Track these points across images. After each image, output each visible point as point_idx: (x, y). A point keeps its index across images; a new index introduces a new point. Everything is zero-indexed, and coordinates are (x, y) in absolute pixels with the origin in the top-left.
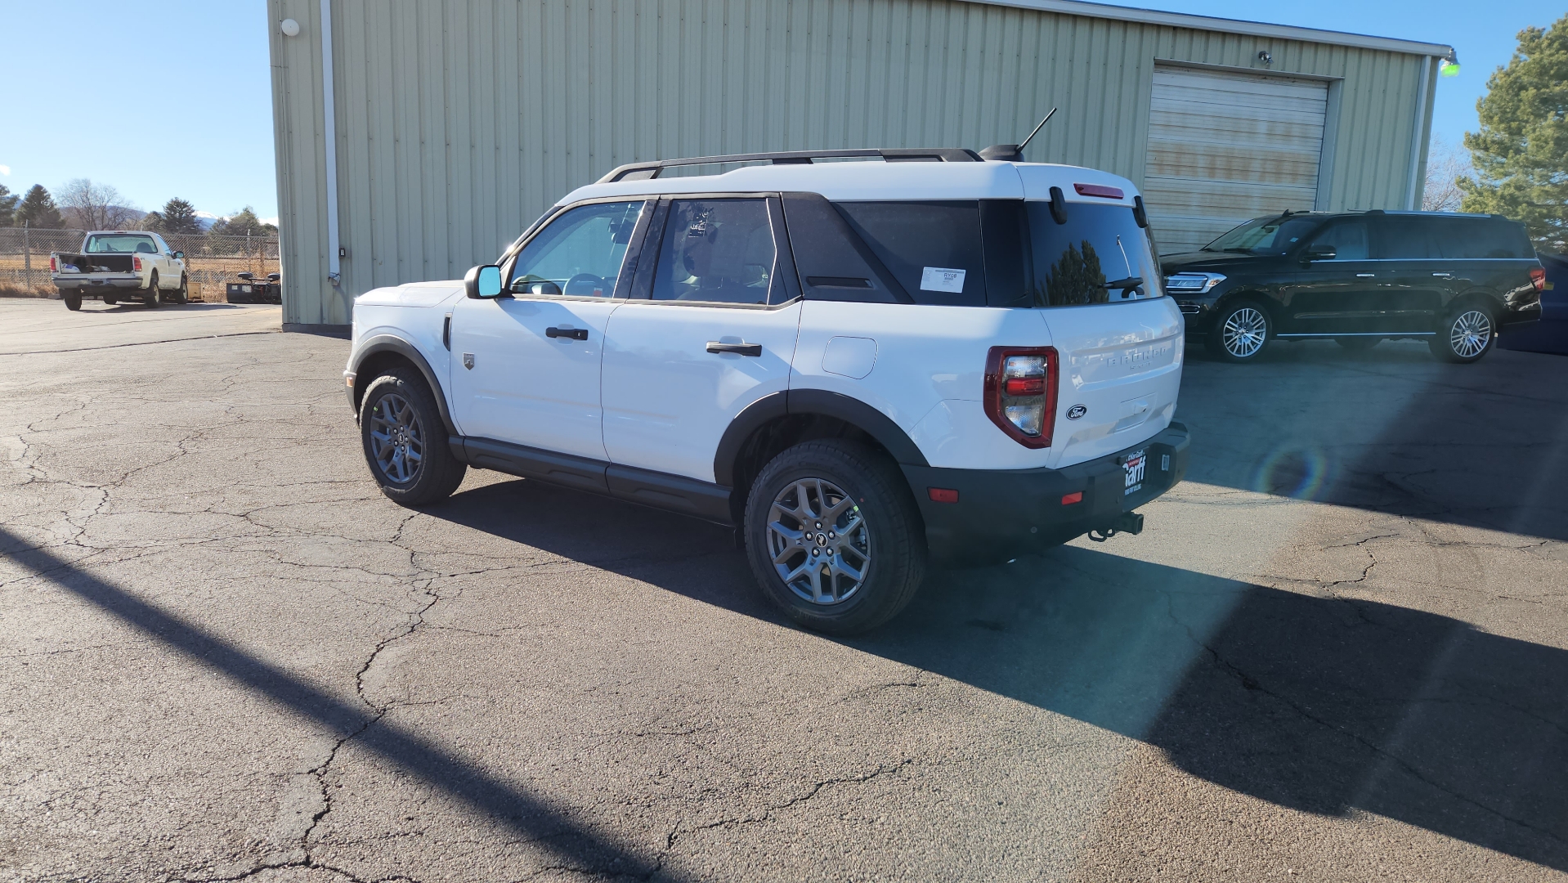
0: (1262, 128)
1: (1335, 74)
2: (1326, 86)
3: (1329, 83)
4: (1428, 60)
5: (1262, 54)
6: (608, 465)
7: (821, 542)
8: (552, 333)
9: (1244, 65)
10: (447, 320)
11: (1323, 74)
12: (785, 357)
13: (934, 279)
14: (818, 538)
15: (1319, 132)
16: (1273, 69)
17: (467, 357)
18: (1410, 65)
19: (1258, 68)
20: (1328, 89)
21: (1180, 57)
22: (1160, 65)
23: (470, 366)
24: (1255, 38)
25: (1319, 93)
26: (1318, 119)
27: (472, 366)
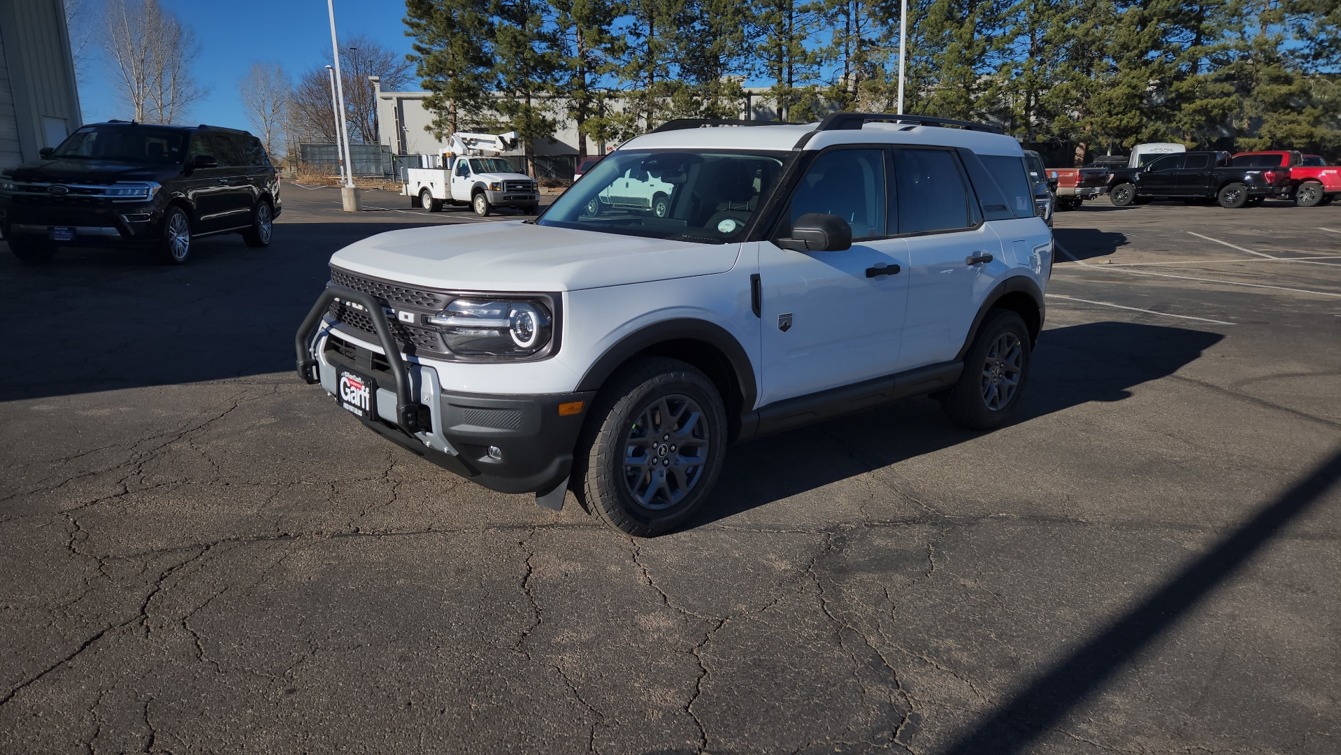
8: (871, 273)
10: (755, 280)
17: (781, 318)
23: (785, 328)
27: (789, 327)
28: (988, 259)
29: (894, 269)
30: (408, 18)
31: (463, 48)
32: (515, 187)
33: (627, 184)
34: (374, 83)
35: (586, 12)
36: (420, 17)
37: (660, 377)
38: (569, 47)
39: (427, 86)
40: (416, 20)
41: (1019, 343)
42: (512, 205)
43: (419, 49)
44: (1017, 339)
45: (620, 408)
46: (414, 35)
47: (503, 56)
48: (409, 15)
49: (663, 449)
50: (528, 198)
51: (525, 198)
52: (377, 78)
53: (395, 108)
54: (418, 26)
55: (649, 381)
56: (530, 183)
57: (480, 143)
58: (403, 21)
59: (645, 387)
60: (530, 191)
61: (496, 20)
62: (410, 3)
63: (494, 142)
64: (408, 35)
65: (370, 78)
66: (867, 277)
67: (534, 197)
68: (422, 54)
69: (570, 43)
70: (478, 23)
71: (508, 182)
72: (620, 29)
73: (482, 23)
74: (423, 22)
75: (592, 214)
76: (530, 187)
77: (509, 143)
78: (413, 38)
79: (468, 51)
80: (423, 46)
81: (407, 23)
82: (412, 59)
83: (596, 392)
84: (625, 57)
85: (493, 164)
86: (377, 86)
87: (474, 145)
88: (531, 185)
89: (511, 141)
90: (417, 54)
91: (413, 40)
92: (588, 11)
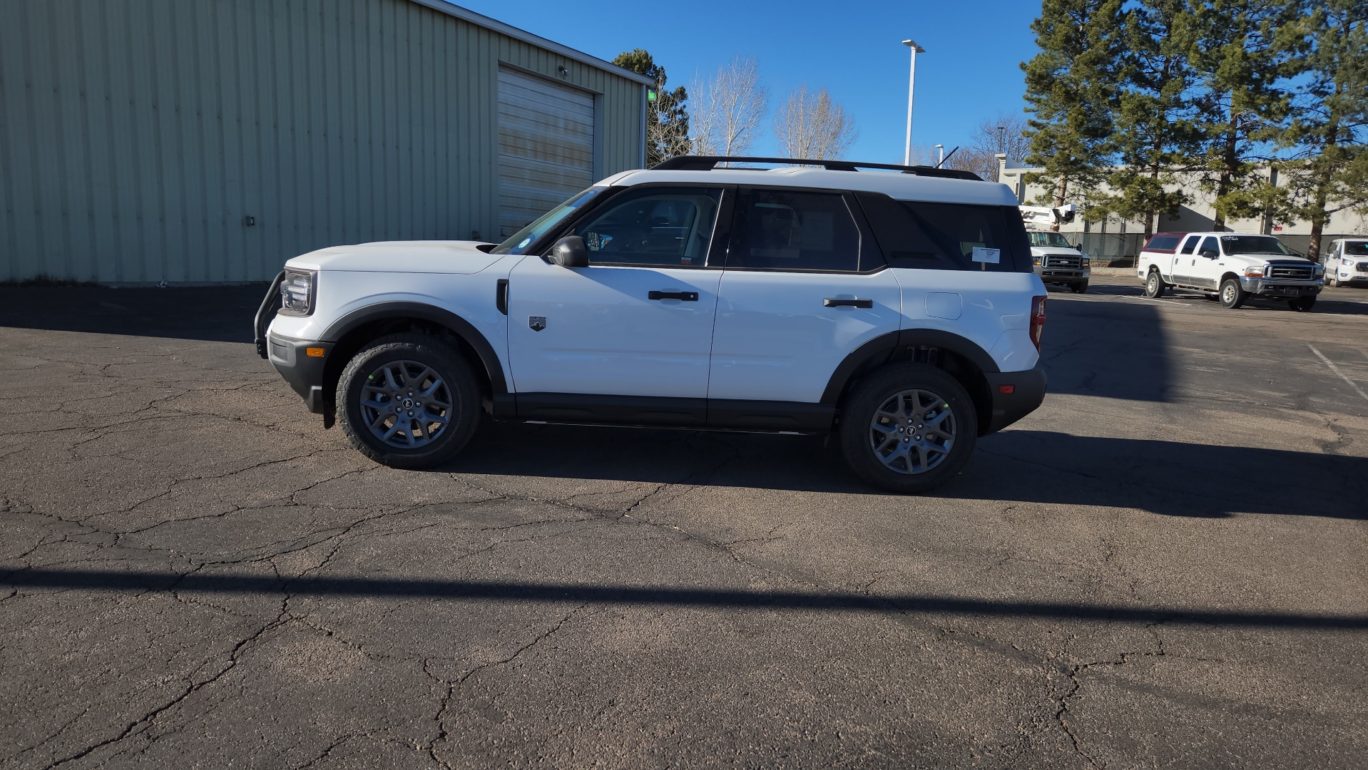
0: (561, 124)
1: (599, 90)
2: (592, 97)
3: (594, 96)
4: (645, 86)
5: (561, 69)
6: (707, 401)
7: (911, 432)
8: (655, 295)
9: (551, 75)
10: (502, 285)
11: (592, 88)
12: (893, 307)
13: (980, 254)
14: (909, 430)
15: (590, 130)
16: (568, 80)
17: (532, 319)
18: (635, 88)
19: (559, 78)
20: (594, 99)
21: (514, 62)
22: (503, 66)
23: (537, 328)
24: (556, 55)
25: (588, 102)
26: (589, 121)
27: (542, 328)
28: (866, 304)
29: (689, 296)
30: (1029, 95)
31: (1076, 120)
32: (1059, 262)
33: (1194, 261)
34: (1000, 160)
35: (1234, 72)
36: (1042, 92)
37: (395, 344)
38: (1223, 112)
39: (1031, 161)
40: (1035, 96)
41: (947, 405)
42: (1056, 280)
43: (1034, 124)
44: (940, 400)
45: (359, 360)
46: (1033, 111)
47: (1122, 125)
48: (1028, 91)
49: (408, 402)
50: (1074, 274)
51: (1070, 274)
52: (1004, 155)
53: (1017, 184)
54: (1039, 101)
55: (385, 346)
56: (1078, 258)
57: (1037, 216)
58: (1024, 97)
59: (379, 349)
60: (1077, 267)
61: (1132, 88)
62: (1030, 80)
63: (1047, 215)
64: (1027, 111)
65: (997, 156)
66: (650, 298)
67: (1082, 273)
68: (1039, 129)
69: (1223, 108)
70: (1101, 94)
71: (1051, 256)
72: (1299, 88)
73: (1106, 93)
74: (1044, 97)
75: (1151, 295)
76: (1078, 263)
77: (1063, 216)
78: (1033, 114)
79: (1082, 123)
80: (1040, 121)
81: (1028, 99)
82: (1029, 135)
83: (335, 344)
84: (1289, 119)
85: (1046, 238)
86: (1003, 163)
87: (1031, 218)
88: (1080, 261)
89: (1066, 215)
90: (1032, 129)
91: (1032, 116)
92: (1239, 69)
